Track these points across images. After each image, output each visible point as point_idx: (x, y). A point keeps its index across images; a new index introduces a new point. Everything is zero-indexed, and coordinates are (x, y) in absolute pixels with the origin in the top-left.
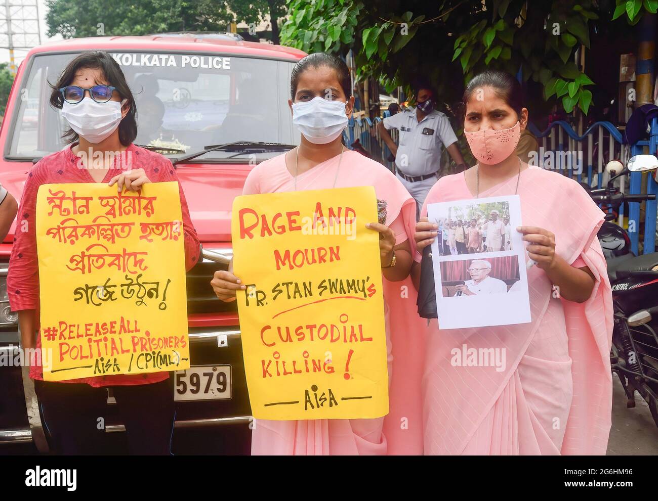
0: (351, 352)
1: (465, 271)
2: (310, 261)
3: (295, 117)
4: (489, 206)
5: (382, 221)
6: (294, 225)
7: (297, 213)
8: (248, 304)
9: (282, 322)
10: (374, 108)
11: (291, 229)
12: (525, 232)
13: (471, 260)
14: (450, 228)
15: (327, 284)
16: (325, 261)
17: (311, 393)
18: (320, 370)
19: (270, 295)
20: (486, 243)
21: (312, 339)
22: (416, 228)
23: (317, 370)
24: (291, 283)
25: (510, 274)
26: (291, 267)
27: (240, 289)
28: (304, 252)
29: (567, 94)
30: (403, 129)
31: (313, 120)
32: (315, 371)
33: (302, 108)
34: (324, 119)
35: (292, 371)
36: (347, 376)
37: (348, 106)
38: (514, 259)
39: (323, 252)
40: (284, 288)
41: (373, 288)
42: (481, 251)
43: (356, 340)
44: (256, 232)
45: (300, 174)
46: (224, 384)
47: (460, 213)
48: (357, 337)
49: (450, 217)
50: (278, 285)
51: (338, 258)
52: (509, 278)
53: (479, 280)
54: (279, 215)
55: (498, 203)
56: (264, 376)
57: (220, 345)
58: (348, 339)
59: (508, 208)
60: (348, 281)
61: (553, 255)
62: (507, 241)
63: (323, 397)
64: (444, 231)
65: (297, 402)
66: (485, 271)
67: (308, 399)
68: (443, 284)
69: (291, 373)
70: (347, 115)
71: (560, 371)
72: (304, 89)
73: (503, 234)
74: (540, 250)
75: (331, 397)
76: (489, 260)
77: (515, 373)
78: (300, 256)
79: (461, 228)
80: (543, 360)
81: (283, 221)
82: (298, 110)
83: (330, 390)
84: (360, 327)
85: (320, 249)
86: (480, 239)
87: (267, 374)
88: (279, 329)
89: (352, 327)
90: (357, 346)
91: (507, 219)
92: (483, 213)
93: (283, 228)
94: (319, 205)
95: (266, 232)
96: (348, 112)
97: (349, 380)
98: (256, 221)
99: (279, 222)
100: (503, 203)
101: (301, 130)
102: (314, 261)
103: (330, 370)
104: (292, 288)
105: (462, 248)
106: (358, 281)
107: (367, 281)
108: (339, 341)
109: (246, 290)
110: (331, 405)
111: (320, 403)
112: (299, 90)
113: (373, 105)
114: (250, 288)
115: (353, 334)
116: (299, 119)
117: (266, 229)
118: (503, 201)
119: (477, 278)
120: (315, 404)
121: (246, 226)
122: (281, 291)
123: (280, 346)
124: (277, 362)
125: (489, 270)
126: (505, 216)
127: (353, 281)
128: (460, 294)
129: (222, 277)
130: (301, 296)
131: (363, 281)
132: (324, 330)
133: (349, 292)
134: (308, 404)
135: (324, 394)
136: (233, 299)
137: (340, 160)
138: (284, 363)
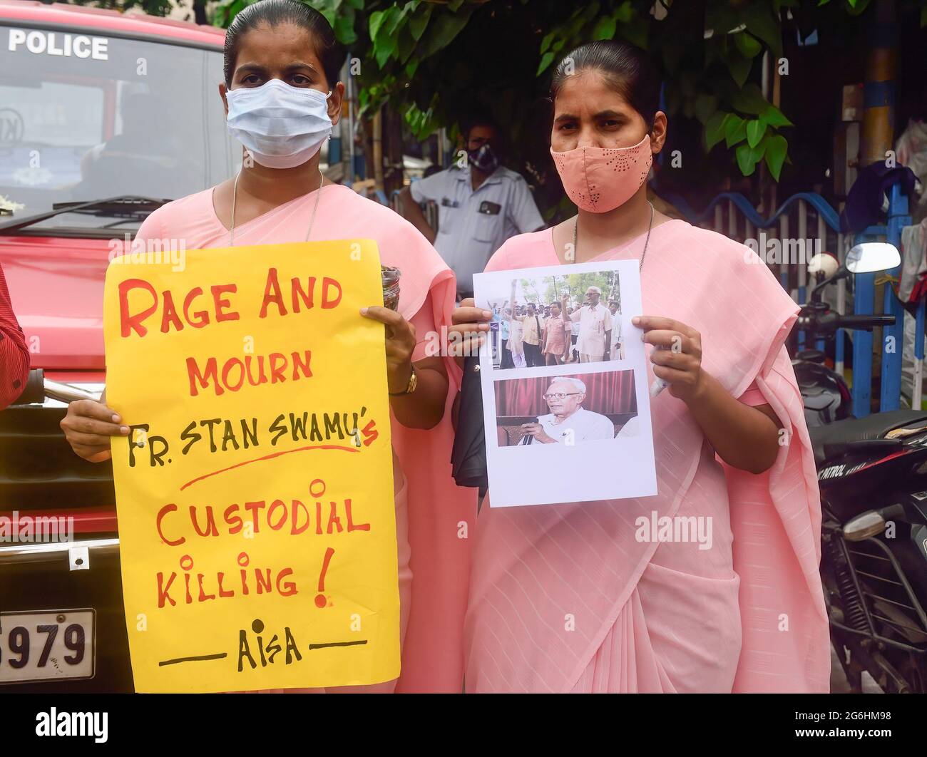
0: (330, 552)
1: (538, 398)
2: (256, 379)
3: (232, 115)
4: (584, 279)
5: (391, 303)
6: (225, 311)
7: (232, 288)
8: (132, 463)
9: (200, 498)
10: (392, 174)
11: (221, 318)
12: (645, 326)
13: (549, 378)
14: (514, 318)
15: (286, 422)
16: (283, 379)
17: (252, 637)
18: (269, 589)
19: (177, 444)
20: (578, 347)
21: (256, 530)
22: (453, 318)
23: (264, 589)
24: (218, 421)
25: (620, 405)
26: (219, 391)
27: (118, 433)
28: (243, 362)
29: (745, 142)
30: (445, 203)
31: (266, 121)
32: (260, 591)
33: (245, 99)
34: (287, 121)
35: (217, 593)
36: (321, 601)
37: (332, 101)
38: (628, 377)
39: (279, 363)
40: (203, 431)
41: (372, 429)
42: (568, 361)
43: (340, 529)
44: (153, 324)
45: (241, 224)
46: (79, 647)
47: (531, 291)
48: (341, 522)
49: (513, 297)
50: (193, 425)
51: (308, 373)
52: (618, 411)
53: (565, 415)
54: (197, 291)
55: (601, 273)
56: (161, 605)
57: (73, 566)
58: (324, 528)
59: (617, 283)
60: (326, 416)
61: (698, 370)
62: (615, 343)
63: (275, 644)
64: (502, 323)
65: (224, 655)
66: (574, 398)
67: (244, 650)
68: (500, 422)
69: (213, 597)
70: (331, 117)
71: (715, 596)
72: (249, 63)
73: (607, 329)
74: (672, 359)
75: (290, 643)
76: (582, 377)
77: (633, 595)
78: (237, 368)
79: (534, 318)
80: (683, 574)
81: (205, 302)
82: (236, 102)
83: (287, 630)
84: (348, 503)
85: (273, 357)
86: (567, 339)
87: (167, 599)
88: (193, 510)
89: (333, 505)
90: (342, 541)
91: (615, 303)
92: (573, 290)
93: (204, 315)
94: (273, 274)
95: (171, 323)
96: (333, 111)
97: (326, 609)
98: (152, 302)
99: (199, 304)
100: (609, 274)
101: (241, 140)
102: (263, 379)
103: (289, 589)
104: (219, 430)
105: (534, 355)
106: (345, 415)
107: (362, 415)
108: (306, 532)
109: (130, 436)
110: (289, 660)
111: (267, 656)
112: (239, 66)
113: (389, 168)
114: (138, 432)
115: (334, 519)
116: (239, 118)
117: (171, 318)
118: (609, 270)
119: (559, 410)
120: (257, 659)
121: (133, 311)
122: (197, 437)
123: (195, 545)
124: (187, 577)
125: (583, 396)
126: (613, 298)
127: (337, 415)
128: (528, 440)
129: (83, 411)
130: (236, 446)
131: (355, 416)
132: (279, 511)
133: (328, 437)
134: (245, 658)
135: (275, 638)
136: (103, 455)
137: (317, 200)
138: (200, 576)
